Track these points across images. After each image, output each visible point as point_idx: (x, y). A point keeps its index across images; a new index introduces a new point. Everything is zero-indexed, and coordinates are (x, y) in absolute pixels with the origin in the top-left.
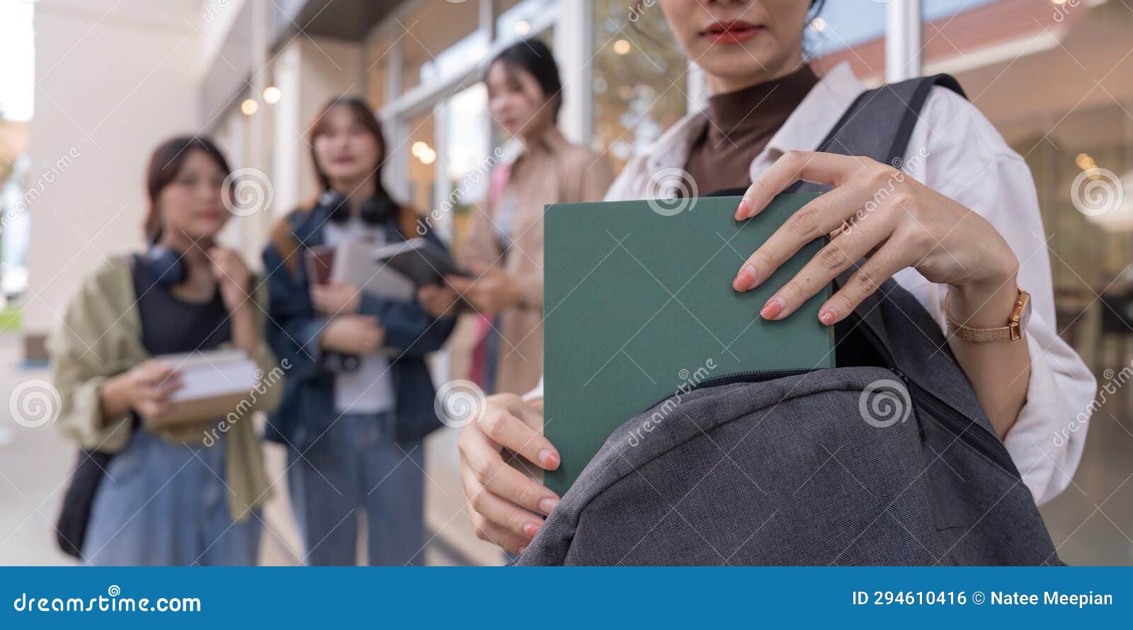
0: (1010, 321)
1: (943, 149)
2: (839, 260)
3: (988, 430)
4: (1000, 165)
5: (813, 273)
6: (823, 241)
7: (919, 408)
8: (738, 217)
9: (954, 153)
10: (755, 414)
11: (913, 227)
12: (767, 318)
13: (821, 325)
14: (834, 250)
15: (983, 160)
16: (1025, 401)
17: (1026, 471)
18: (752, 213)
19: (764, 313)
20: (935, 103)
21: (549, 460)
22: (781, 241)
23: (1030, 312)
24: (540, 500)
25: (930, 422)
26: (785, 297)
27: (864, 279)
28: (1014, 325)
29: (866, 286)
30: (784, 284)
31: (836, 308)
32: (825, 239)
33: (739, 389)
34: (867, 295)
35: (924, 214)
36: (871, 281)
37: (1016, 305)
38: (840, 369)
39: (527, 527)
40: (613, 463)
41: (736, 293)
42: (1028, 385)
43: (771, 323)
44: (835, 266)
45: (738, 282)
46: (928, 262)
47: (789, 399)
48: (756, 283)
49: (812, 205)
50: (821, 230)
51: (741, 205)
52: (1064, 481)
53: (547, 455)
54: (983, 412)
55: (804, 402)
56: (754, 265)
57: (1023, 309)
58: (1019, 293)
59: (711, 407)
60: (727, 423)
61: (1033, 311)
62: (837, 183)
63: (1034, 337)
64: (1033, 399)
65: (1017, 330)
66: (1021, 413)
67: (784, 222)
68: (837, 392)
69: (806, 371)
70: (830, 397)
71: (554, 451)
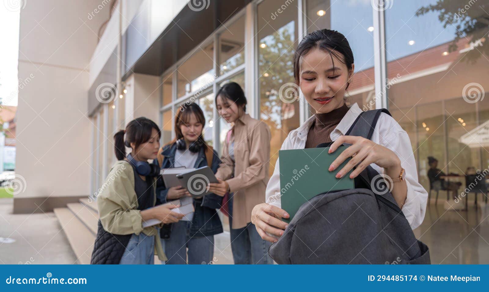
0: (400, 176)
1: (384, 130)
2: (355, 162)
3: (397, 205)
4: (400, 134)
5: (348, 166)
6: (350, 158)
7: (378, 200)
8: (329, 152)
9: (386, 132)
10: (336, 200)
11: (373, 154)
12: (337, 177)
13: (350, 179)
14: (353, 160)
15: (395, 133)
16: (406, 198)
17: (407, 217)
18: (332, 152)
19: (337, 176)
20: (382, 117)
21: (287, 216)
22: (340, 158)
23: (405, 174)
24: (285, 225)
25: (381, 204)
26: (342, 172)
27: (361, 166)
28: (401, 177)
29: (362, 168)
30: (341, 169)
31: (354, 174)
32: (351, 157)
33: (333, 194)
34: (362, 170)
35: (375, 150)
36: (363, 167)
37: (401, 173)
38: (356, 189)
39: (280, 233)
40: (303, 212)
41: (329, 172)
42: (407, 193)
43: (338, 179)
44: (354, 164)
45: (330, 169)
46: (377, 162)
47: (344, 196)
48: (335, 169)
49: (347, 149)
50: (350, 155)
51: (330, 149)
52: (421, 222)
53: (286, 215)
54: (395, 201)
55: (348, 197)
56: (334, 165)
57: (403, 173)
58: (402, 169)
59: (326, 198)
60: (330, 202)
61: (406, 173)
62: (353, 143)
63: (408, 180)
64: (408, 197)
65: (402, 179)
66: (406, 201)
67: (341, 153)
68: (356, 194)
69: (348, 190)
70: (354, 195)
71: (287, 213)
